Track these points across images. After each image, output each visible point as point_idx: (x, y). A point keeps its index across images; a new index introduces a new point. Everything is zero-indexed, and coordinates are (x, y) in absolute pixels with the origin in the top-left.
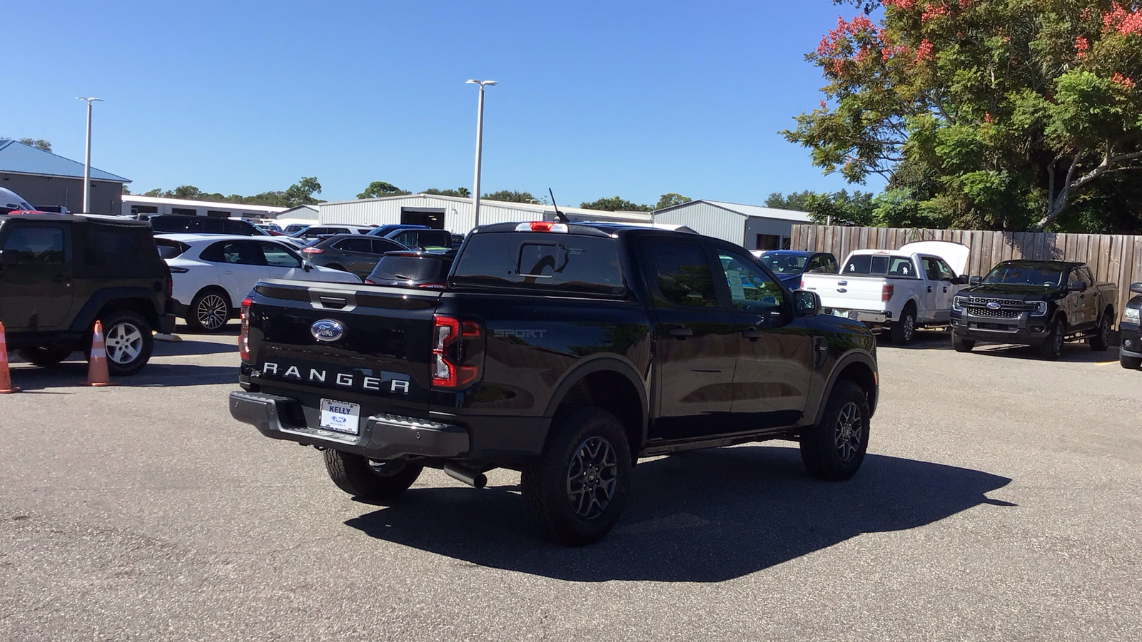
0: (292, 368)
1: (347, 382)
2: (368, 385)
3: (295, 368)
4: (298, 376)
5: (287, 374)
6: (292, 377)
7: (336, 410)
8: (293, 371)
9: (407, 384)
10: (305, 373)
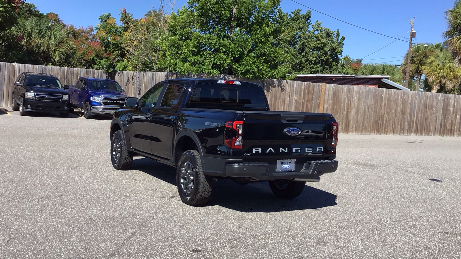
0: (269, 149)
1: (298, 151)
2: (307, 151)
3: (271, 149)
4: (274, 152)
5: (267, 152)
6: (270, 153)
7: (284, 163)
8: (270, 150)
9: (323, 148)
10: (277, 150)
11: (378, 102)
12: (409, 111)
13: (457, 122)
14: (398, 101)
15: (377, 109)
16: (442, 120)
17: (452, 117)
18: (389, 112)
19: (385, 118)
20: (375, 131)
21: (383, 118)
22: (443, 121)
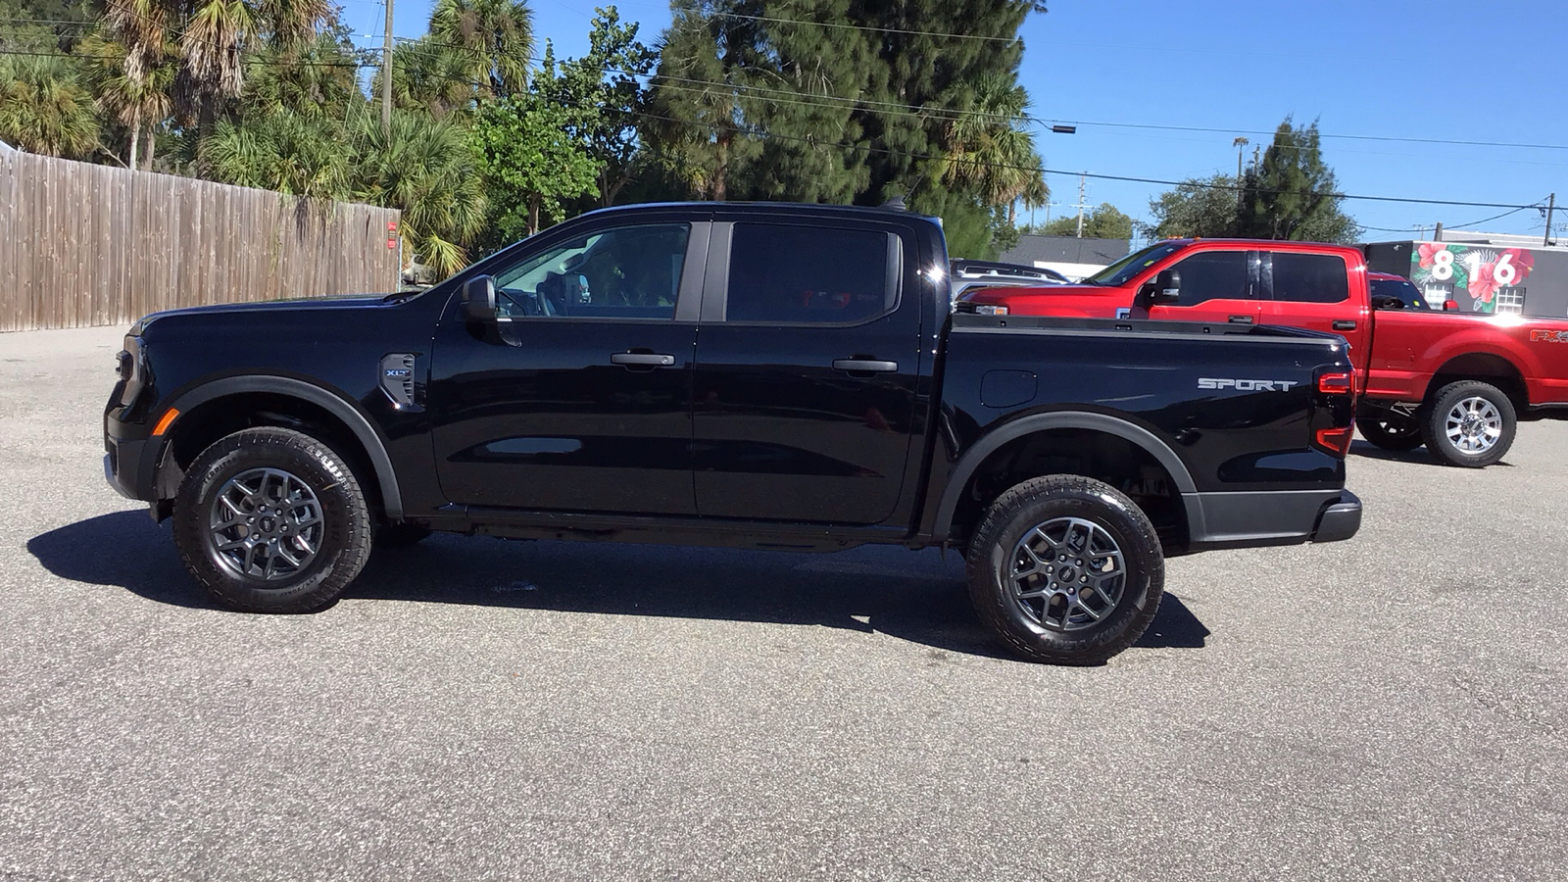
11: (34, 207)
12: (109, 238)
13: (210, 270)
14: (80, 201)
15: (34, 234)
16: (180, 264)
17: (201, 256)
18: (64, 244)
19: (55, 265)
20: (33, 316)
21: (52, 267)
22: (183, 270)
